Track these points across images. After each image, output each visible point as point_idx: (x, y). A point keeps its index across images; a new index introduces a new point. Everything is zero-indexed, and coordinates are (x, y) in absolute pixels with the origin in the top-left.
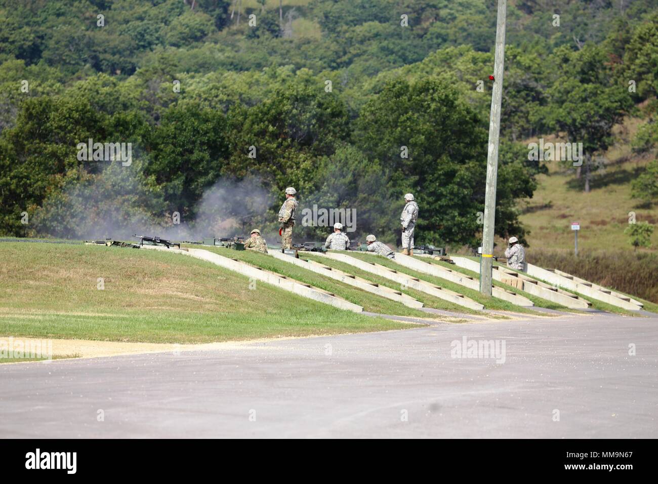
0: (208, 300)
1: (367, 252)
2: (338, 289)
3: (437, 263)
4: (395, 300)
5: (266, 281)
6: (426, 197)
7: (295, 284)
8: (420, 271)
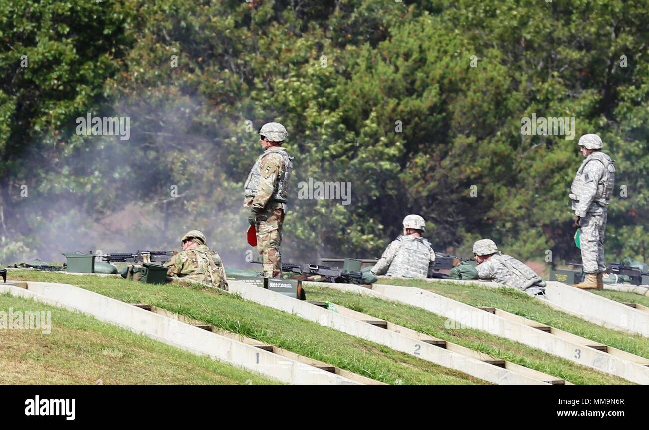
1: (476, 282)
2: (405, 375)
5: (224, 358)
6: (621, 142)
7: (298, 364)
8: (609, 327)
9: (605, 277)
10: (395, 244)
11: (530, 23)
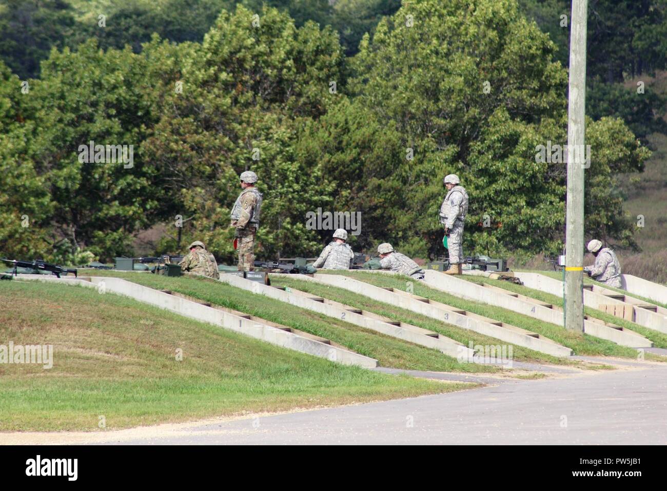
0: (125, 359)
1: (380, 271)
2: (336, 332)
3: (494, 284)
4: (429, 346)
5: (219, 324)
6: (473, 178)
7: (267, 326)
8: (466, 299)
9: (464, 266)
10: (328, 248)
11: (414, 102)
